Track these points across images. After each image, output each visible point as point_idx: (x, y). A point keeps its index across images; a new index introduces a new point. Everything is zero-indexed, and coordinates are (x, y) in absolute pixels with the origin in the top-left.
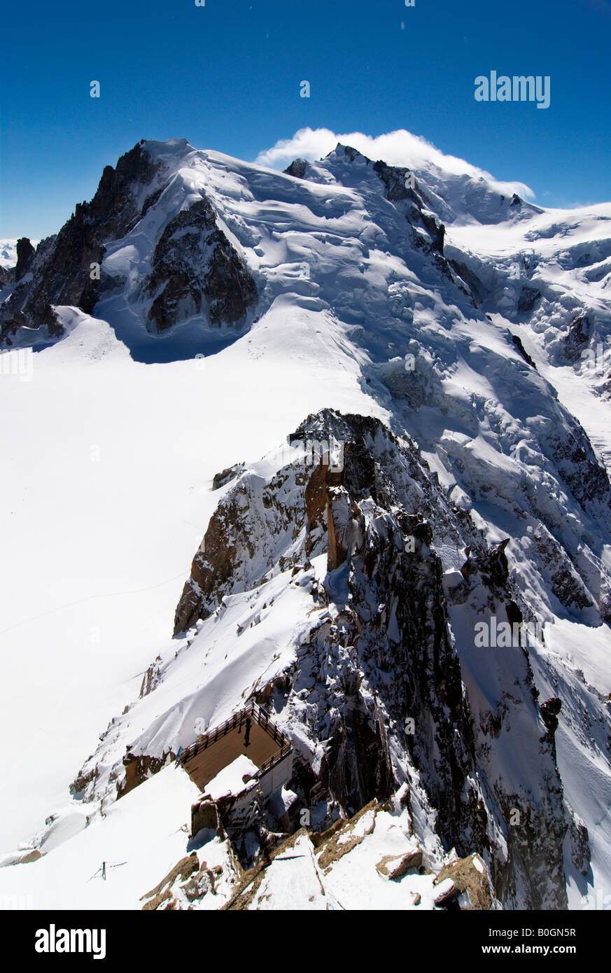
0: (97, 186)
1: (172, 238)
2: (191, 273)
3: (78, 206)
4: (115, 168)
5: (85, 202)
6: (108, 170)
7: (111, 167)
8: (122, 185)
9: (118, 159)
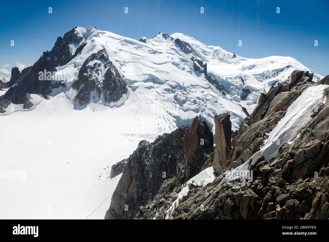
0: (54, 45)
1: (88, 64)
2: (97, 80)
3: (44, 53)
4: (63, 38)
5: (47, 51)
6: (59, 38)
7: (61, 37)
8: (65, 45)
9: (64, 34)
